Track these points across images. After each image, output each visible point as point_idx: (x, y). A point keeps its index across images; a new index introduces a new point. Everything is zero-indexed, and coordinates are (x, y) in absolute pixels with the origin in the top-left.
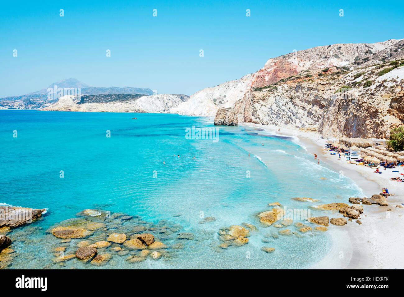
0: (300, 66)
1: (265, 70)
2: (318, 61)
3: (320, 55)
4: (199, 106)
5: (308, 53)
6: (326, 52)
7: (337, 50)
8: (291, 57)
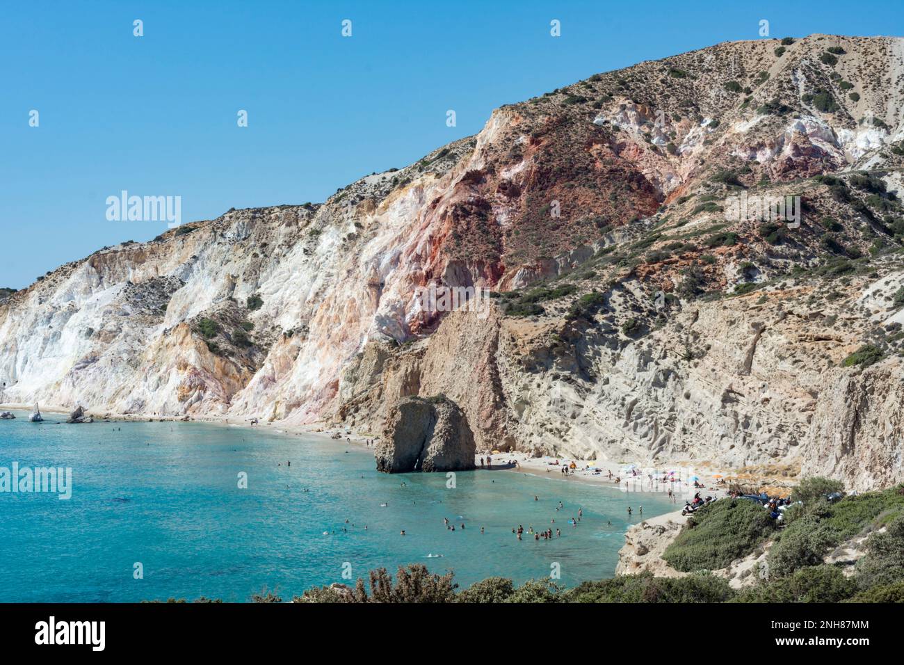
0: (655, 149)
1: (491, 170)
2: (741, 127)
3: (748, 91)
4: (94, 360)
5: (683, 75)
6: (773, 73)
7: (823, 66)
8: (605, 100)
